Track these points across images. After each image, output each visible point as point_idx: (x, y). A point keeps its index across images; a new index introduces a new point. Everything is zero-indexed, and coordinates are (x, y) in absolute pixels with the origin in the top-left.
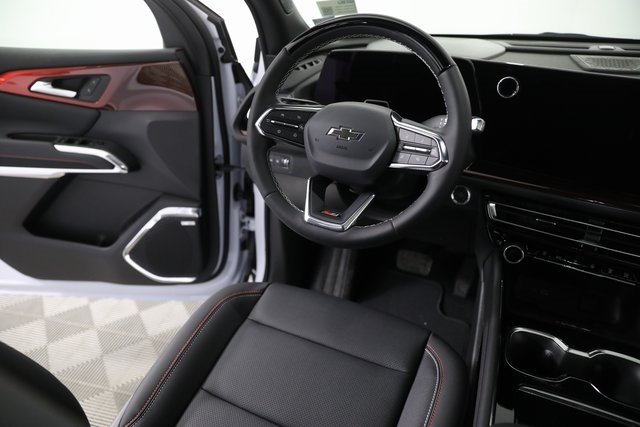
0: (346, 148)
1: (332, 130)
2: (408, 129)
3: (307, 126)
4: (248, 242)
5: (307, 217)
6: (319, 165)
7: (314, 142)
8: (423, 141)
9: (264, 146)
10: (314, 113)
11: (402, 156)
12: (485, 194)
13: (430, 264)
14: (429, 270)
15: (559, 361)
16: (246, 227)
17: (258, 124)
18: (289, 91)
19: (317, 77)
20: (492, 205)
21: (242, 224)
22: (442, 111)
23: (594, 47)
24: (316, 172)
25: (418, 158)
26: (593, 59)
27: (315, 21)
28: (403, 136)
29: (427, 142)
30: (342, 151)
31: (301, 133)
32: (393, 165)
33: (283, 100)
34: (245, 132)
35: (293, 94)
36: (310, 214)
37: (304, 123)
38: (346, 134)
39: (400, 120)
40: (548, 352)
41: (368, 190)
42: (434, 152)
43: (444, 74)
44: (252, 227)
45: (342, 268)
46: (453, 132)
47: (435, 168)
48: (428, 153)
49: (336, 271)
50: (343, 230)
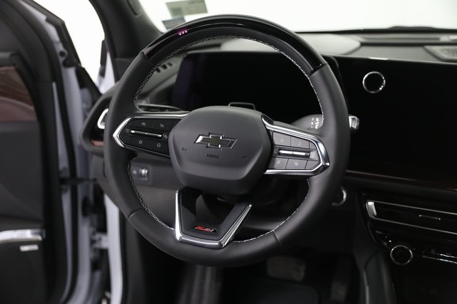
0: (217, 157)
1: (200, 138)
2: (281, 132)
3: (171, 134)
4: (101, 261)
5: (178, 235)
6: (189, 177)
7: (180, 150)
8: (300, 144)
9: (124, 158)
10: (178, 120)
11: (278, 161)
14: (302, 274)
16: (97, 245)
17: (116, 135)
18: (143, 96)
19: (173, 80)
20: (371, 204)
21: (93, 242)
22: (316, 110)
23: (444, 38)
24: (184, 183)
25: (296, 163)
26: (448, 50)
27: (164, 22)
28: (278, 140)
29: (305, 145)
30: (213, 160)
31: (166, 142)
32: (268, 172)
33: (140, 107)
34: (97, 143)
35: (148, 99)
36: (182, 232)
37: (168, 131)
38: (216, 141)
39: (272, 124)
41: (243, 200)
42: (313, 155)
43: (316, 73)
44: (104, 244)
46: (331, 132)
47: (316, 173)
48: (307, 157)
49: (202, 284)
50: (220, 247)
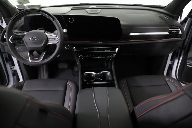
0: (35, 42)
1: (31, 39)
2: (49, 35)
3: (24, 38)
4: (15, 73)
5: (30, 61)
6: (30, 48)
7: (27, 42)
8: (53, 37)
9: (13, 46)
10: (25, 35)
11: (49, 41)
12: (72, 45)
13: (67, 65)
14: (67, 66)
15: (94, 77)
16: (13, 69)
17: (9, 40)
18: (16, 29)
19: (23, 23)
20: (74, 48)
21: (11, 69)
22: (56, 29)
24: (29, 49)
25: (53, 41)
27: (17, 6)
28: (49, 37)
29: (54, 37)
30: (35, 43)
31: (23, 41)
32: (48, 44)
33: (15, 32)
34: (5, 42)
35: (17, 29)
36: (31, 60)
37: (23, 38)
38: (34, 39)
39: (47, 33)
40: (92, 76)
41: (44, 51)
42: (56, 39)
43: (54, 21)
44: (15, 69)
45: (45, 73)
46: (59, 34)
47: (57, 43)
48: (55, 40)
49: (43, 74)
50: (40, 62)
